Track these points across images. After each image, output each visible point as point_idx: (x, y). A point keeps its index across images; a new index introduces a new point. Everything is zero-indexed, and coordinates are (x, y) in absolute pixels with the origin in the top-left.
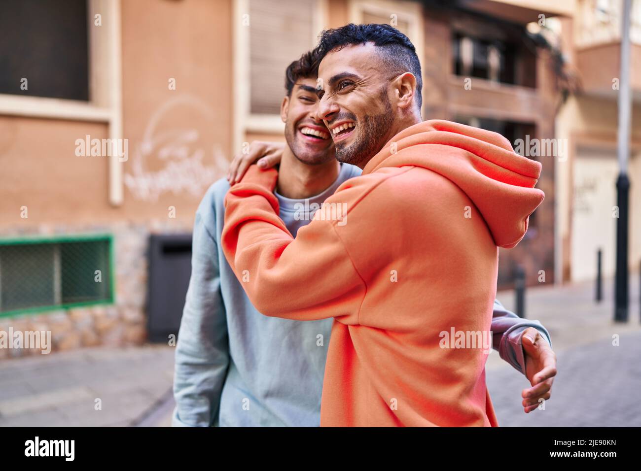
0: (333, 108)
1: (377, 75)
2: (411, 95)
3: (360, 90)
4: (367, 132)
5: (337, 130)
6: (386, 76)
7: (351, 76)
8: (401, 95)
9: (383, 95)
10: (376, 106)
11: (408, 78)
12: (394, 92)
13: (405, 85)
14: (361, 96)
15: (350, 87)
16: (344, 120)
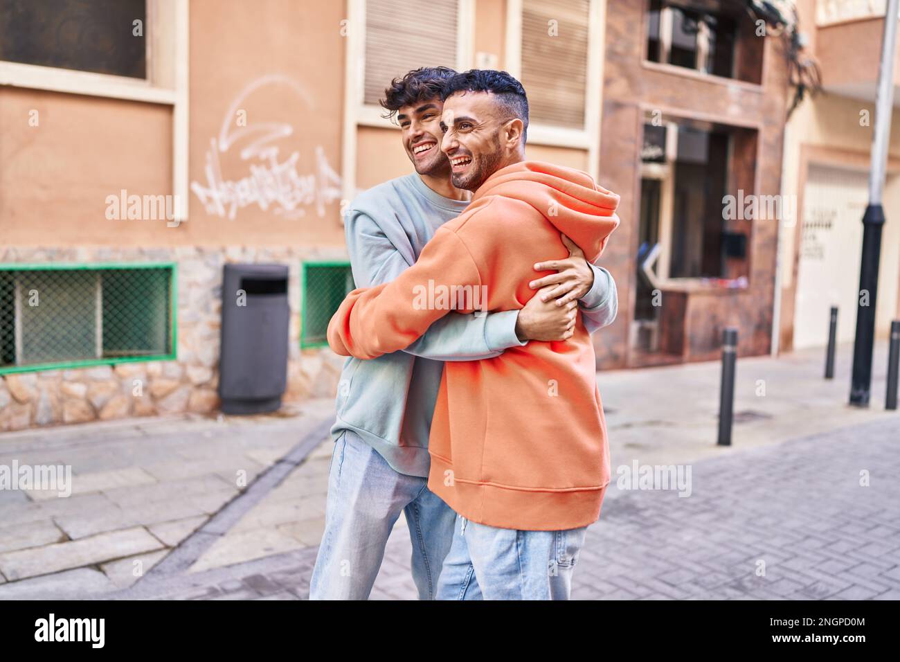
0: (454, 145)
1: (492, 120)
2: (518, 138)
3: (476, 132)
4: (480, 167)
5: (456, 162)
6: (500, 121)
7: (471, 120)
8: (510, 137)
9: (496, 137)
10: (488, 146)
11: (517, 124)
12: (505, 135)
13: (513, 129)
14: (478, 138)
15: (469, 129)
16: (463, 155)
